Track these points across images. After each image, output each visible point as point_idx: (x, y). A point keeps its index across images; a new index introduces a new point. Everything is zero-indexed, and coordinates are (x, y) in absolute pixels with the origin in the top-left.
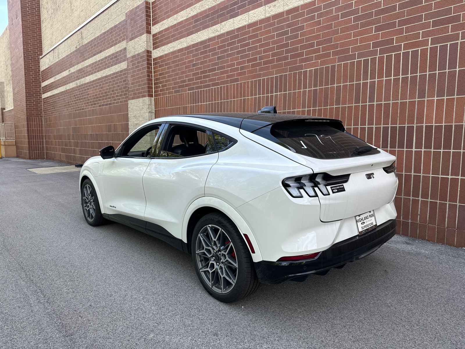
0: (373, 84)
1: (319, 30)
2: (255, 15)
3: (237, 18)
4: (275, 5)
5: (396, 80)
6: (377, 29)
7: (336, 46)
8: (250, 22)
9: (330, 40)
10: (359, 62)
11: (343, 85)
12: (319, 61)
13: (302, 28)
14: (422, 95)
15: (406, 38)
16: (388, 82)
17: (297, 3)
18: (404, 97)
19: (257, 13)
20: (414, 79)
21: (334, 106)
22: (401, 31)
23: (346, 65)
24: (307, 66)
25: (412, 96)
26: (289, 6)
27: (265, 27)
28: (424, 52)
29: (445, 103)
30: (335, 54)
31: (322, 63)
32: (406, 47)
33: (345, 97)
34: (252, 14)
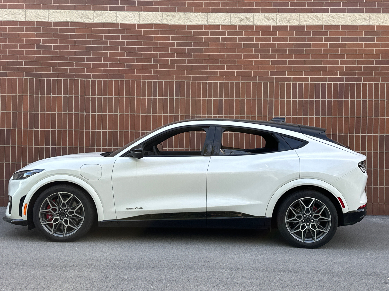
0: (271, 102)
1: (223, 51)
2: (149, 17)
3: (121, 12)
4: (174, 16)
5: (289, 102)
6: (273, 62)
7: (240, 68)
8: (141, 22)
9: (234, 62)
10: (260, 84)
11: (246, 100)
12: (224, 76)
13: (207, 45)
14: (306, 114)
15: (294, 74)
16: (283, 102)
17: (201, 22)
18: (294, 113)
19: (151, 16)
20: (300, 102)
21: (239, 115)
22: (290, 68)
23: (249, 84)
24: (210, 79)
25: (300, 114)
26: (192, 22)
27: (162, 33)
28: (306, 85)
29: (320, 120)
30: (238, 73)
31: (227, 79)
32: (295, 79)
33: (248, 109)
34: (144, 16)
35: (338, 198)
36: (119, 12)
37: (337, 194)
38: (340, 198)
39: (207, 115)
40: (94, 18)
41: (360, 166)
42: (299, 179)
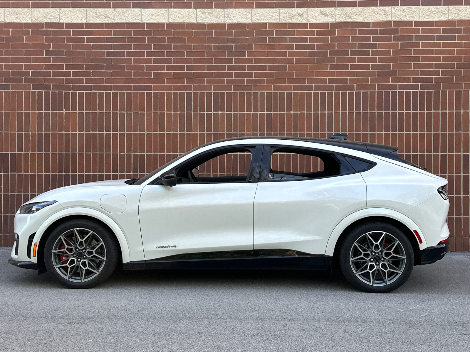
0: (330, 115)
1: (270, 54)
2: (180, 15)
3: (147, 10)
4: (211, 13)
5: (351, 115)
6: (332, 67)
7: (291, 74)
8: (171, 21)
9: (285, 68)
10: (316, 94)
11: (300, 113)
12: (273, 85)
13: (250, 48)
14: (373, 129)
15: (358, 80)
16: (344, 115)
17: (243, 20)
18: (358, 129)
19: (183, 13)
20: (365, 115)
21: (291, 132)
22: (353, 74)
23: (302, 95)
24: (256, 88)
25: (365, 129)
26: (232, 19)
27: (196, 34)
28: (372, 94)
29: (390, 136)
30: (289, 81)
31: (275, 88)
32: (358, 87)
33: (303, 124)
34: (175, 13)
35: (414, 231)
36: (145, 9)
37: (412, 226)
38: (416, 232)
39: (253, 132)
40: (114, 17)
41: (440, 192)
42: (366, 208)
